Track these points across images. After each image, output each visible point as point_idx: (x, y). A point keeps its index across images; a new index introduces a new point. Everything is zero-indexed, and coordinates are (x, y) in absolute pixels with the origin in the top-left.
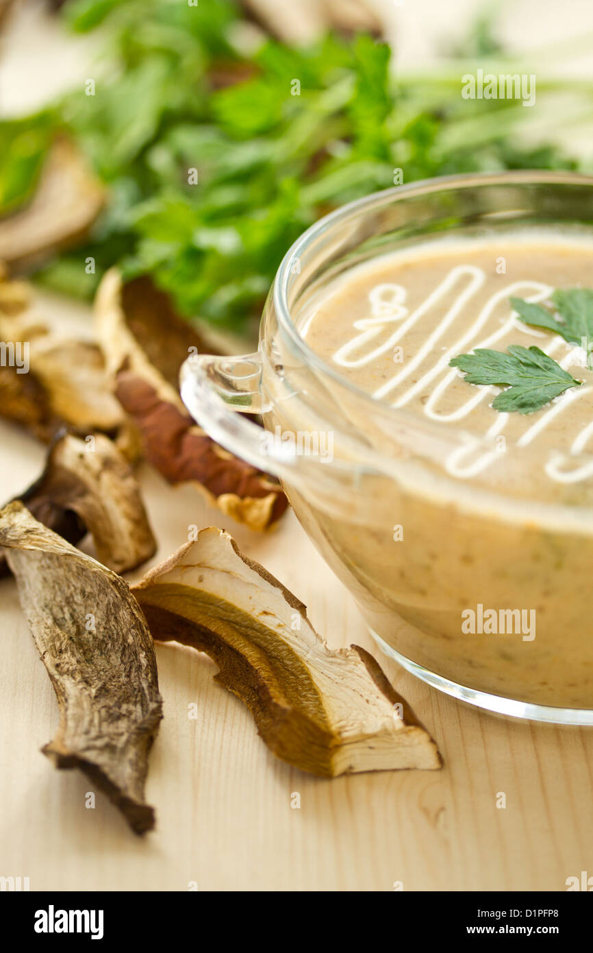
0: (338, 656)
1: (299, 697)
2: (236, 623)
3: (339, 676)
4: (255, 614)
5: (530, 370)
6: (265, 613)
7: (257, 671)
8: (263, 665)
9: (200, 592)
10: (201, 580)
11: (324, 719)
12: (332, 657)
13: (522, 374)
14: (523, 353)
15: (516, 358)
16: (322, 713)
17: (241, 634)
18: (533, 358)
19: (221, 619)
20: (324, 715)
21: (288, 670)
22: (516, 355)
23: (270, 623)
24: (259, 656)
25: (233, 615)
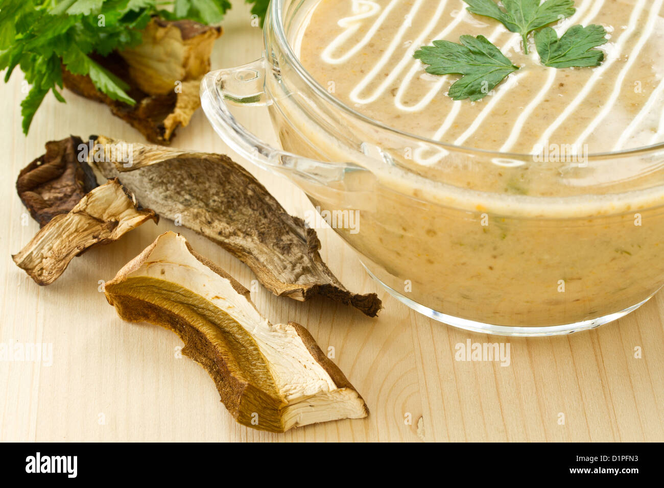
0: (278, 331)
1: (250, 366)
2: (194, 306)
3: (280, 346)
4: (209, 298)
5: (478, 57)
6: (217, 297)
7: (215, 347)
8: (220, 341)
9: (163, 282)
10: (163, 273)
11: (272, 385)
12: (274, 331)
13: (471, 63)
14: (472, 43)
15: (467, 48)
16: (270, 379)
17: (199, 314)
18: (480, 47)
19: (182, 303)
20: (272, 382)
21: (240, 343)
22: (466, 45)
23: (221, 305)
24: (215, 333)
25: (191, 299)
